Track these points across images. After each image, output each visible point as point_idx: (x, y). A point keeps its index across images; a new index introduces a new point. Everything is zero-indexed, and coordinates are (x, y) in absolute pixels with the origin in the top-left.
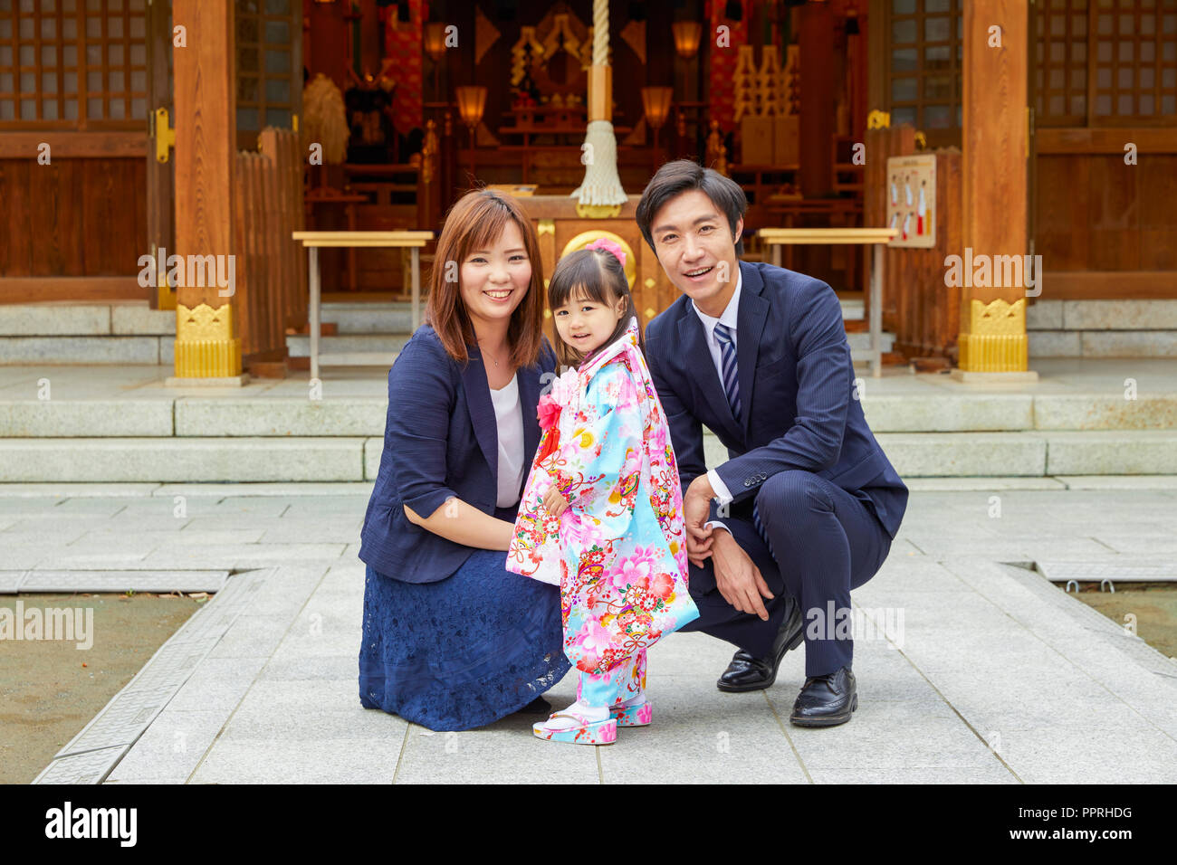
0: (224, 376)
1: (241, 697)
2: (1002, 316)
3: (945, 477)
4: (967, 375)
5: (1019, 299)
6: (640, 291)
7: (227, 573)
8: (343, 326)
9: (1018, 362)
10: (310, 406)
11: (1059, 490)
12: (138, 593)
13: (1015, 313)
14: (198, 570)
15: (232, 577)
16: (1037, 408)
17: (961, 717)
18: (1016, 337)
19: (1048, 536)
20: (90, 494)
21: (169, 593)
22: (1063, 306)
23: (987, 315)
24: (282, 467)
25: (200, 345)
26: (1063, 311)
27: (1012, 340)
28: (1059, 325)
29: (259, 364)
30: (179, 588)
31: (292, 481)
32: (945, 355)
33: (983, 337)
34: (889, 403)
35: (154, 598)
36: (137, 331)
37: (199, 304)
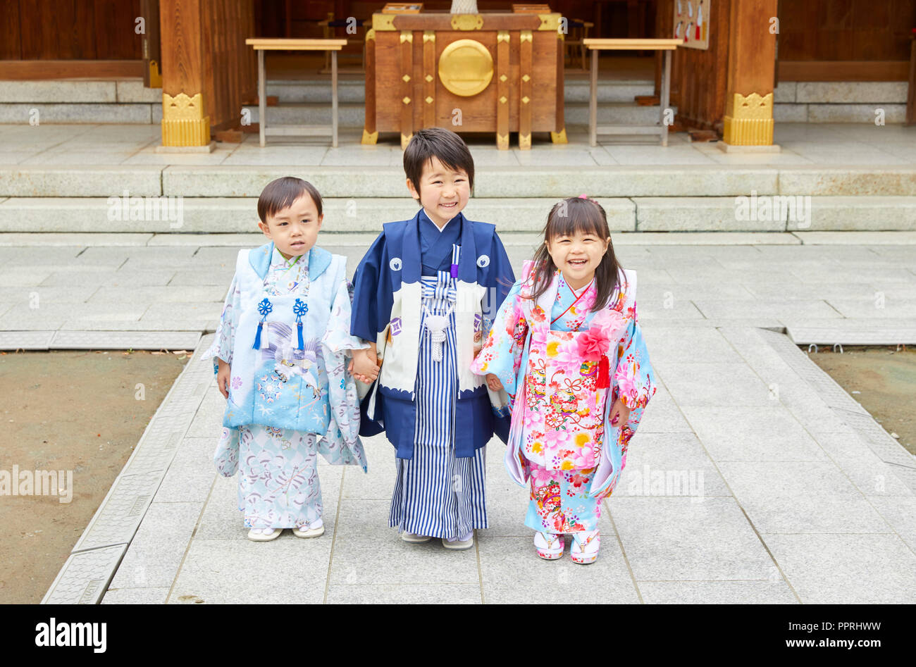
0: (198, 146)
1: (210, 486)
2: (756, 105)
3: (714, 231)
4: (730, 148)
5: (768, 93)
6: (496, 83)
7: (201, 333)
8: (282, 98)
9: (766, 139)
10: (259, 176)
11: (796, 245)
12: (136, 350)
13: (765, 103)
14: (180, 331)
15: (204, 336)
16: (781, 179)
17: (746, 516)
18: (765, 120)
19: (793, 298)
20: (101, 244)
21: (158, 350)
22: (796, 86)
23: (745, 105)
24: (240, 222)
25: (180, 122)
26: (796, 89)
27: (763, 122)
28: (793, 101)
29: (223, 132)
30: (166, 347)
31: (247, 233)
32: (713, 128)
33: (742, 120)
34: (675, 176)
35: (147, 354)
36: (135, 101)
37: (179, 93)
